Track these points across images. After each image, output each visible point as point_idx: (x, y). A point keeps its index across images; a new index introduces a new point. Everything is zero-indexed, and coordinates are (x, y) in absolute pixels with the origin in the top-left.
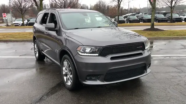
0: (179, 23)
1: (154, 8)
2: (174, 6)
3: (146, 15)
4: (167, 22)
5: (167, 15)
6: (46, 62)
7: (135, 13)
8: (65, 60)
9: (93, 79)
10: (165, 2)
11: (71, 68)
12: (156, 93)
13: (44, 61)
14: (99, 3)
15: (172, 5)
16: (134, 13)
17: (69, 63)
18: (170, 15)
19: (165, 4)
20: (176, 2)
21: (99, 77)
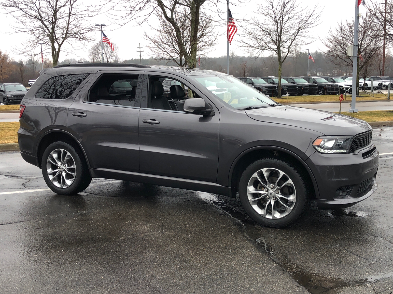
8: (264, 170)
21: (350, 190)
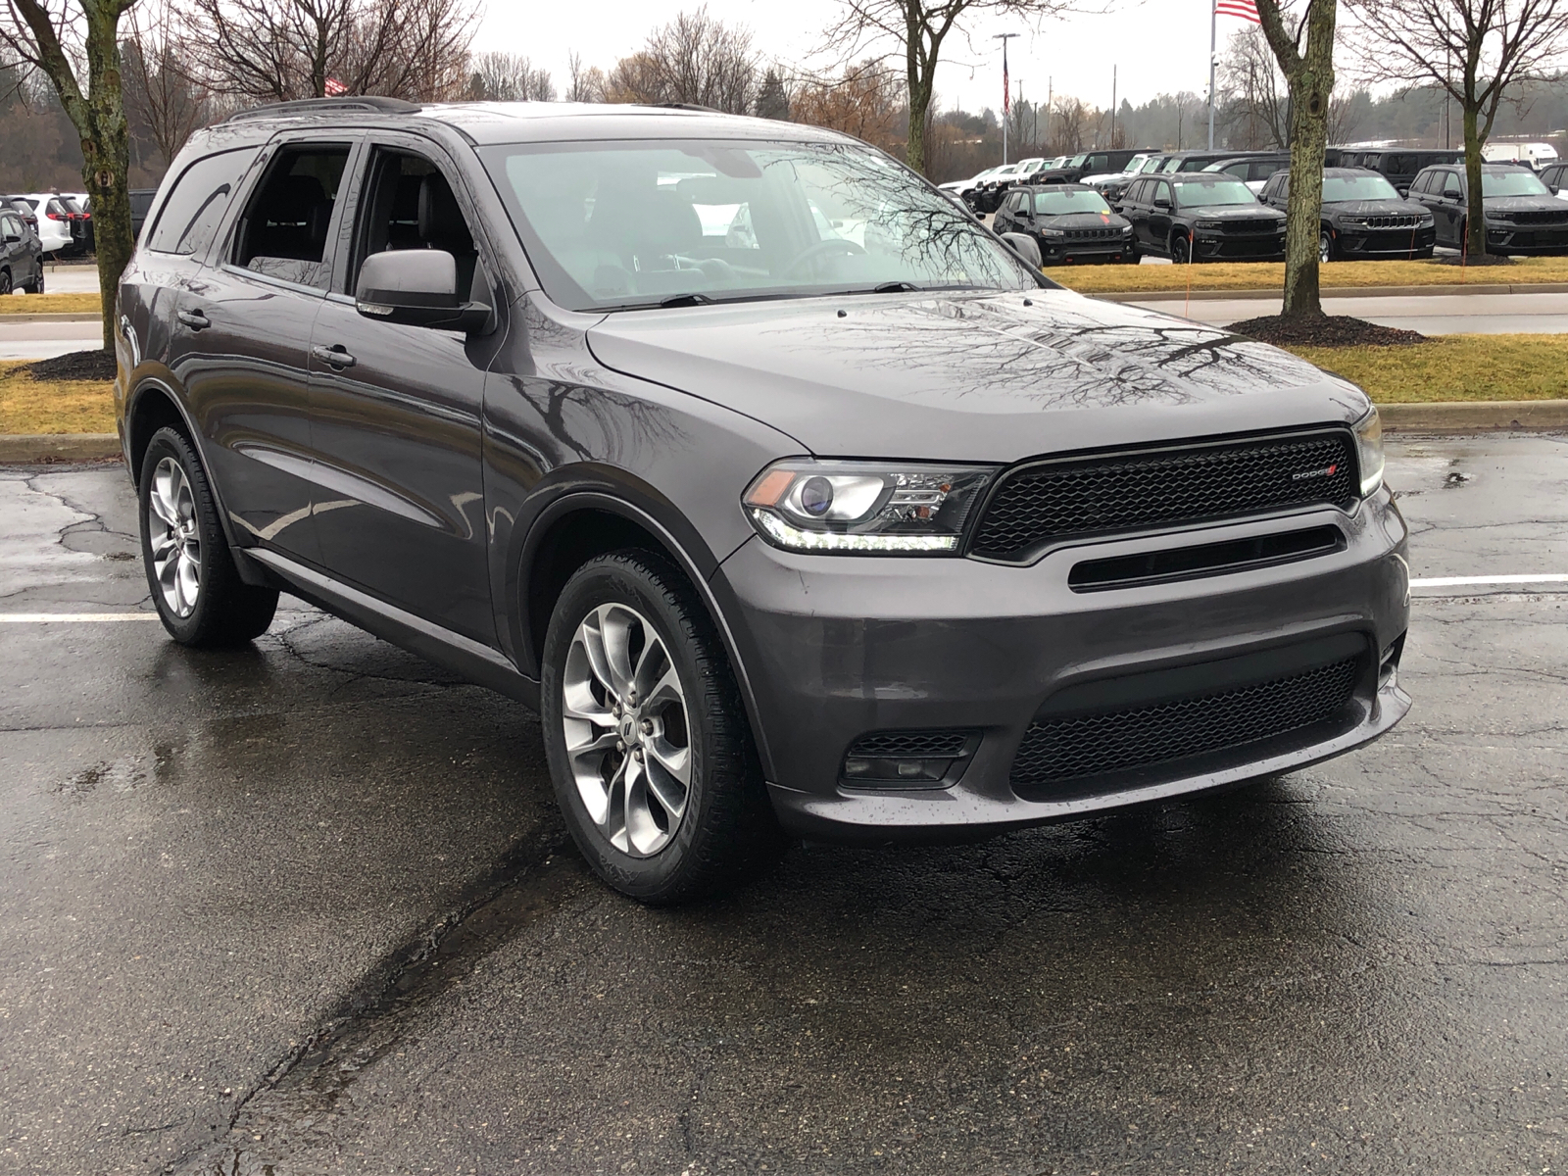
0: (1549, 261)
1: (1317, 104)
2: (1496, 86)
3: (1209, 182)
4: (1427, 255)
5: (1423, 176)
6: (280, 663)
7: (1078, 161)
8: (603, 610)
9: (906, 777)
10: (1406, 37)
11: (672, 679)
12: (1480, 902)
13: (254, 649)
14: (674, 47)
15: (1478, 74)
16: (1070, 152)
17: (651, 634)
18: (1456, 177)
19: (1405, 63)
20: (1516, 43)
21: (962, 753)
